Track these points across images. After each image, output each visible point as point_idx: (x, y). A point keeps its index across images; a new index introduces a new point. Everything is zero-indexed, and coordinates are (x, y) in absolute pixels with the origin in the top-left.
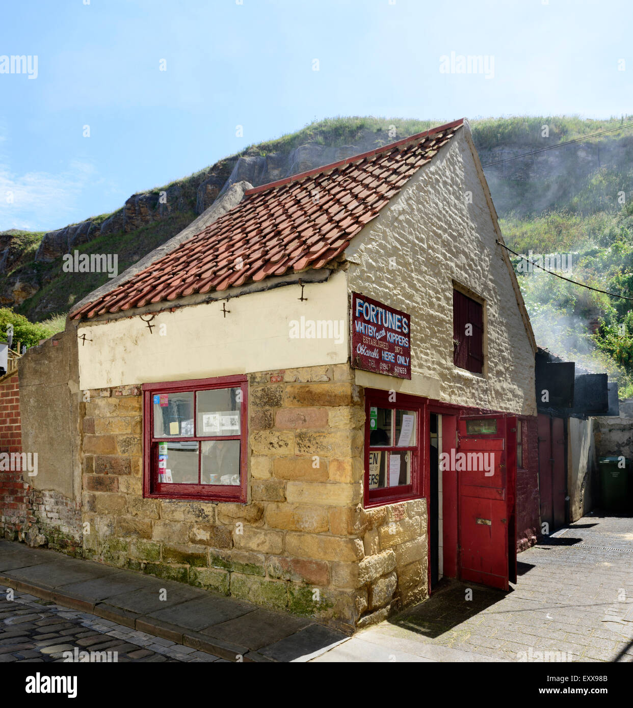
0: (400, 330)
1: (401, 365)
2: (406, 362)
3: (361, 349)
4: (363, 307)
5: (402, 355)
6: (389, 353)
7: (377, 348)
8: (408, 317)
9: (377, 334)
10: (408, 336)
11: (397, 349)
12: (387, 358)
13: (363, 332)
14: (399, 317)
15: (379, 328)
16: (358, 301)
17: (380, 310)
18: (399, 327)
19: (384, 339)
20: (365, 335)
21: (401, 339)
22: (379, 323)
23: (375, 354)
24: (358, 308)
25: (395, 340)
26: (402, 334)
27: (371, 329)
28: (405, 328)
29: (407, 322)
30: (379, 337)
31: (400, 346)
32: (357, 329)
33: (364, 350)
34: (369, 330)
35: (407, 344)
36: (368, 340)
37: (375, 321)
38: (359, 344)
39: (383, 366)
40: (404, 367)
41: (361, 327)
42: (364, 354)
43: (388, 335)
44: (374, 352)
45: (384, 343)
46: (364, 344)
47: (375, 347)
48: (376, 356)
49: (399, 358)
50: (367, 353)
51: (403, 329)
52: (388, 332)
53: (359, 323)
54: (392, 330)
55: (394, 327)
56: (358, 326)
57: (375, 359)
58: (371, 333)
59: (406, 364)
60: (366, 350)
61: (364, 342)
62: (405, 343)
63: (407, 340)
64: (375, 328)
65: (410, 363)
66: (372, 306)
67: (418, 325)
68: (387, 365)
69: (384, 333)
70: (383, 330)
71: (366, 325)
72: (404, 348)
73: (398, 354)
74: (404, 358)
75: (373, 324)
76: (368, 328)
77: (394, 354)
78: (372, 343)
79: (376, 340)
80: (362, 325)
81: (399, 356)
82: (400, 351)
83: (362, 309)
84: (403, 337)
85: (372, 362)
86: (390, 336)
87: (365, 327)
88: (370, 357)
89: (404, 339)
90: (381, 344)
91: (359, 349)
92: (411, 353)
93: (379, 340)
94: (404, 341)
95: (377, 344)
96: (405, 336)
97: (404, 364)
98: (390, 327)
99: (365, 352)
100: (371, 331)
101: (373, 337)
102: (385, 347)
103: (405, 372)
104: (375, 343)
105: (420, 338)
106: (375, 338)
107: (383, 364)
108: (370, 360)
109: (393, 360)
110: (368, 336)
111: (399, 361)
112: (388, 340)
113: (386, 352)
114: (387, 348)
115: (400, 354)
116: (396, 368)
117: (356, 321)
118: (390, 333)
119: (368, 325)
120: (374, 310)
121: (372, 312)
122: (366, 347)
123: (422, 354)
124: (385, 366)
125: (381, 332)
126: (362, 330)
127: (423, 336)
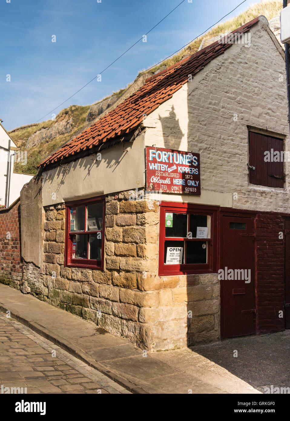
0: (190, 164)
1: (192, 186)
2: (195, 184)
3: (154, 179)
4: (155, 154)
5: (192, 180)
6: (180, 180)
7: (169, 177)
8: (198, 155)
9: (169, 169)
10: (198, 167)
12: (178, 183)
13: (156, 169)
14: (189, 156)
15: (170, 165)
16: (151, 151)
17: (171, 154)
19: (176, 171)
20: (158, 170)
22: (171, 162)
23: (168, 181)
24: (151, 155)
25: (185, 172)
26: (192, 166)
27: (163, 166)
28: (195, 163)
29: (197, 158)
30: (171, 171)
31: (191, 174)
32: (151, 168)
33: (157, 179)
34: (162, 167)
35: (197, 172)
36: (161, 173)
37: (167, 162)
38: (153, 176)
39: (174, 188)
40: (194, 187)
41: (154, 166)
42: (157, 182)
43: (179, 168)
44: (166, 180)
45: (175, 174)
46: (157, 176)
47: (167, 177)
48: (168, 182)
49: (189, 182)
50: (159, 181)
51: (193, 164)
52: (179, 167)
53: (153, 164)
54: (182, 165)
55: (184, 164)
56: (151, 166)
57: (167, 184)
58: (163, 169)
59: (195, 185)
60: (159, 179)
61: (157, 175)
62: (195, 172)
63: (196, 170)
64: (167, 165)
65: (199, 184)
66: (163, 152)
67: (210, 159)
68: (178, 187)
69: (174, 167)
70: (174, 165)
71: (159, 164)
72: (193, 175)
73: (188, 179)
74: (193, 181)
75: (165, 163)
76: (160, 166)
77: (184, 180)
78: (164, 175)
79: (168, 173)
80: (155, 165)
81: (189, 181)
82: (191, 177)
83: (154, 155)
84: (193, 168)
85: (165, 187)
86: (181, 169)
87: (158, 166)
88: (162, 184)
89: (194, 170)
90: (172, 175)
91: (153, 180)
92: (202, 177)
93: (171, 172)
94: (194, 171)
95: (169, 175)
96: (195, 167)
97: (194, 185)
98: (181, 163)
99: (158, 181)
100: (164, 167)
101: (165, 172)
102: (176, 176)
103: (195, 190)
104: (167, 175)
105: (213, 167)
106: (167, 172)
107: (174, 187)
108: (162, 186)
109: (184, 183)
110: (161, 171)
111: (189, 184)
112: (179, 171)
113: (177, 179)
114: (178, 176)
115: (190, 179)
116: (187, 189)
117: (149, 163)
118: (181, 167)
119: (160, 164)
120: (165, 155)
121: (164, 156)
122: (158, 178)
123: (214, 177)
124: (176, 188)
125: (172, 167)
126: (155, 168)
127: (216, 166)
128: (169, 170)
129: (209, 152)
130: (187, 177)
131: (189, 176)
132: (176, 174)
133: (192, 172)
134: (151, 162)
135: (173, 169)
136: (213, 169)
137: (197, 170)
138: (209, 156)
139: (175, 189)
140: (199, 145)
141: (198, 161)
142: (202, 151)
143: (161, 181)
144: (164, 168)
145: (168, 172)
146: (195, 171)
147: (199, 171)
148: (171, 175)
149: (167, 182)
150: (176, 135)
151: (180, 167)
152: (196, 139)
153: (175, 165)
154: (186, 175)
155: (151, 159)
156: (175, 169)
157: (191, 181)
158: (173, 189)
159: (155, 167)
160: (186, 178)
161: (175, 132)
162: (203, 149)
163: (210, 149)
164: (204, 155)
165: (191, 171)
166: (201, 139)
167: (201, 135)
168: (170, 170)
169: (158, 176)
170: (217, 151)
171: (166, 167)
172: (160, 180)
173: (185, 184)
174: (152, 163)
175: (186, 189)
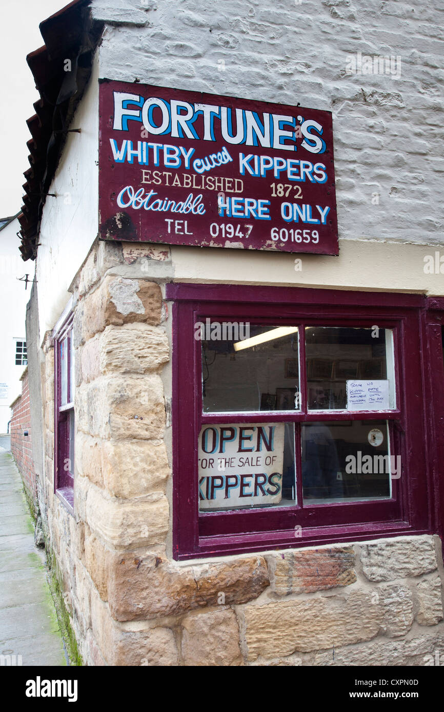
0: (291, 148)
1: (299, 225)
2: (316, 214)
3: (133, 198)
4: (141, 109)
5: (300, 202)
6: (247, 200)
7: (196, 192)
8: (324, 118)
9: (198, 162)
10: (327, 158)
11: (279, 190)
12: (239, 211)
13: (143, 159)
14: (289, 119)
15: (203, 149)
16: (120, 96)
17: (208, 110)
18: (287, 141)
19: (231, 170)
20: (151, 166)
21: (293, 166)
22: (208, 136)
23: (192, 205)
24: (119, 112)
25: (270, 172)
26: (301, 154)
27: (172, 152)
28: (312, 143)
29: (319, 127)
30: (208, 167)
31: (294, 183)
32: (118, 156)
33: (147, 199)
34: (166, 156)
35: (320, 176)
36: (163, 178)
37: (190, 135)
38: (127, 188)
39: (221, 230)
40: (311, 227)
41: (135, 152)
42: (147, 209)
43: (243, 161)
44: (184, 201)
45: (227, 179)
46: (145, 186)
47: (191, 190)
48: (195, 209)
49: (287, 208)
50: (156, 206)
51: (305, 145)
52: (241, 155)
53: (127, 144)
54: (258, 149)
55: (265, 143)
56: (120, 151)
57: (189, 217)
58: (174, 161)
59: (316, 220)
60: (152, 199)
61: (144, 182)
62: (313, 173)
63: (319, 169)
64: (191, 150)
65: (332, 217)
66: (175, 103)
67: (378, 133)
68: (239, 226)
69: (224, 157)
70: (221, 151)
71: (155, 146)
72: (306, 185)
73: (284, 199)
74: (307, 208)
75: (182, 141)
76: (161, 152)
77: (266, 201)
78: (177, 182)
79: (194, 176)
80: (135, 147)
81: (289, 204)
82: (294, 192)
83: (137, 113)
84: (302, 163)
85: (179, 224)
86: (251, 163)
87: (150, 151)
88: (169, 214)
89: (307, 167)
90: (214, 183)
91: (126, 199)
92: (341, 195)
93: (206, 173)
94: (307, 171)
95: (199, 182)
96: (313, 158)
97: (310, 220)
98: (250, 142)
99: (149, 205)
100: (175, 156)
101: (181, 170)
102: (229, 188)
103: (312, 238)
104: (189, 182)
105: (390, 161)
106: (191, 171)
107: (223, 226)
108: (169, 221)
109: (265, 213)
110: (162, 168)
111: (287, 215)
112: (241, 171)
113: (234, 199)
114: (239, 189)
115: (291, 200)
116: (278, 233)
117: (112, 141)
118: (250, 156)
119: (160, 145)
120: (183, 112)
121: (176, 117)
122: (152, 193)
123: (398, 195)
124: (232, 230)
125: (213, 157)
126: (135, 158)
127: (401, 155)
128: (200, 167)
129: (373, 109)
130: (279, 189)
131: (285, 190)
132: (229, 182)
133: (299, 175)
134: (120, 136)
135: (215, 164)
136: (392, 166)
137: (324, 166)
138: (371, 122)
139: (226, 232)
140: (331, 85)
141: (327, 136)
142: (341, 106)
143: (162, 205)
144: (178, 160)
145: (196, 173)
146: (311, 171)
147: (330, 171)
148: (206, 184)
149: (192, 208)
150: (235, 53)
151: (245, 155)
152: (319, 65)
153: (224, 148)
154: (273, 185)
155: (118, 125)
156: (226, 161)
157: (295, 205)
158: (214, 232)
159: (138, 152)
160: (274, 195)
161: (228, 43)
162: (349, 100)
163: (376, 96)
164: (354, 118)
165: (295, 169)
166: (336, 67)
167: (340, 53)
168: (203, 166)
169: (148, 188)
170: (402, 105)
171: (187, 157)
172: (160, 201)
173: (268, 216)
174: (125, 141)
175: (273, 234)
